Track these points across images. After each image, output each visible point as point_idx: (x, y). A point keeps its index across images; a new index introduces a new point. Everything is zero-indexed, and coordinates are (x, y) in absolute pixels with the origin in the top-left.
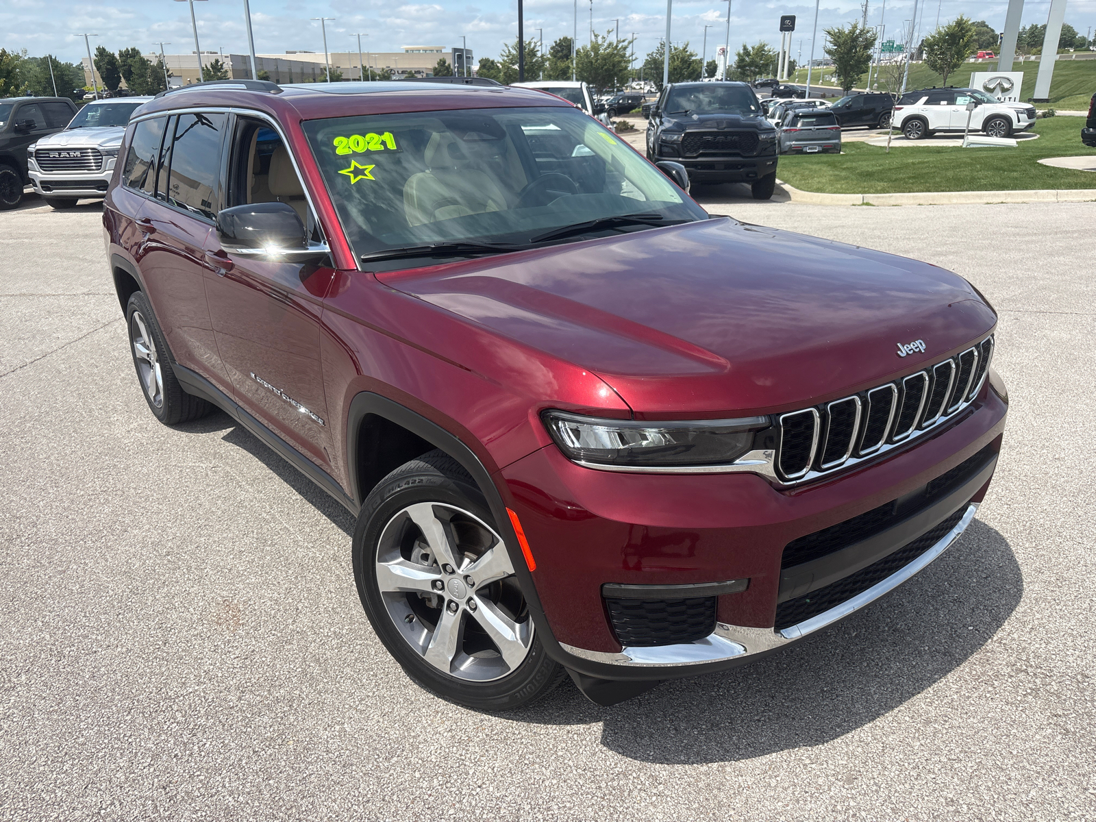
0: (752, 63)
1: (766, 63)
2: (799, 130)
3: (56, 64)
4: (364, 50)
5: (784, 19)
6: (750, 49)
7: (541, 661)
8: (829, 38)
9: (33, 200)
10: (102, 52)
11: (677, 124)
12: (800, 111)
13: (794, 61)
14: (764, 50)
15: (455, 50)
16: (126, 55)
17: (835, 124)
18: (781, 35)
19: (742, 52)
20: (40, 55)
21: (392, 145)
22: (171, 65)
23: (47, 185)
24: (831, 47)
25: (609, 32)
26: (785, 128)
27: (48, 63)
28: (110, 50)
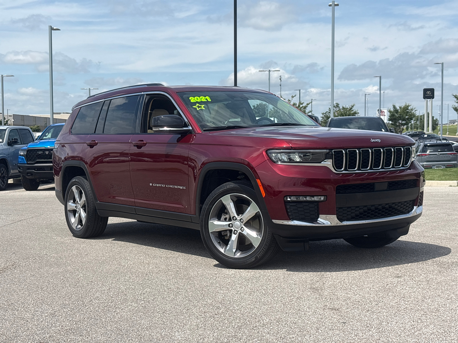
0: (400, 118)
1: (410, 117)
2: (428, 155)
6: (398, 108)
7: (266, 240)
12: (428, 143)
13: (436, 120)
14: (408, 109)
17: (453, 151)
19: (392, 110)
21: (209, 100)
25: (293, 97)
26: (418, 154)
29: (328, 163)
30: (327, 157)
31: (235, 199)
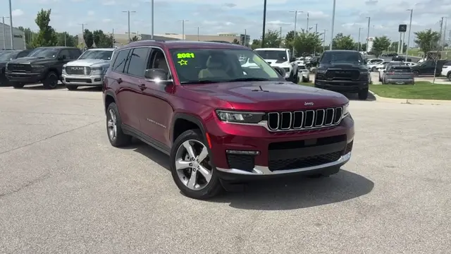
2: (394, 74)
3: (67, 36)
4: (200, 34)
5: (401, 26)
6: (379, 38)
8: (416, 36)
9: (63, 86)
10: (87, 31)
11: (325, 67)
12: (394, 66)
15: (242, 35)
16: (96, 33)
18: (399, 33)
20: (62, 32)
21: (193, 57)
22: (115, 38)
23: (68, 80)
24: (417, 39)
26: (387, 73)
27: (65, 35)
28: (90, 31)
29: (264, 124)
30: (264, 118)
31: (193, 144)
